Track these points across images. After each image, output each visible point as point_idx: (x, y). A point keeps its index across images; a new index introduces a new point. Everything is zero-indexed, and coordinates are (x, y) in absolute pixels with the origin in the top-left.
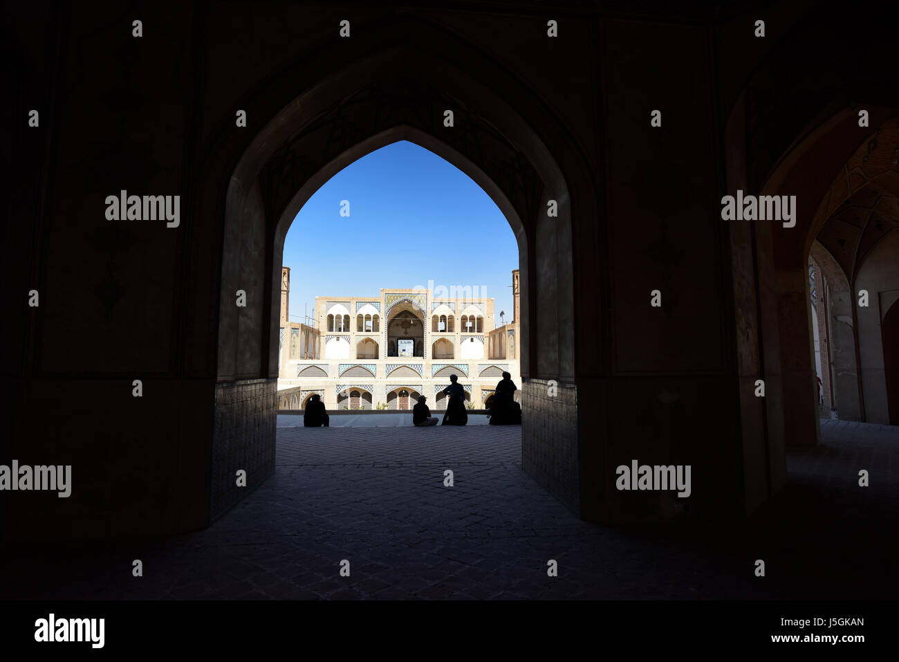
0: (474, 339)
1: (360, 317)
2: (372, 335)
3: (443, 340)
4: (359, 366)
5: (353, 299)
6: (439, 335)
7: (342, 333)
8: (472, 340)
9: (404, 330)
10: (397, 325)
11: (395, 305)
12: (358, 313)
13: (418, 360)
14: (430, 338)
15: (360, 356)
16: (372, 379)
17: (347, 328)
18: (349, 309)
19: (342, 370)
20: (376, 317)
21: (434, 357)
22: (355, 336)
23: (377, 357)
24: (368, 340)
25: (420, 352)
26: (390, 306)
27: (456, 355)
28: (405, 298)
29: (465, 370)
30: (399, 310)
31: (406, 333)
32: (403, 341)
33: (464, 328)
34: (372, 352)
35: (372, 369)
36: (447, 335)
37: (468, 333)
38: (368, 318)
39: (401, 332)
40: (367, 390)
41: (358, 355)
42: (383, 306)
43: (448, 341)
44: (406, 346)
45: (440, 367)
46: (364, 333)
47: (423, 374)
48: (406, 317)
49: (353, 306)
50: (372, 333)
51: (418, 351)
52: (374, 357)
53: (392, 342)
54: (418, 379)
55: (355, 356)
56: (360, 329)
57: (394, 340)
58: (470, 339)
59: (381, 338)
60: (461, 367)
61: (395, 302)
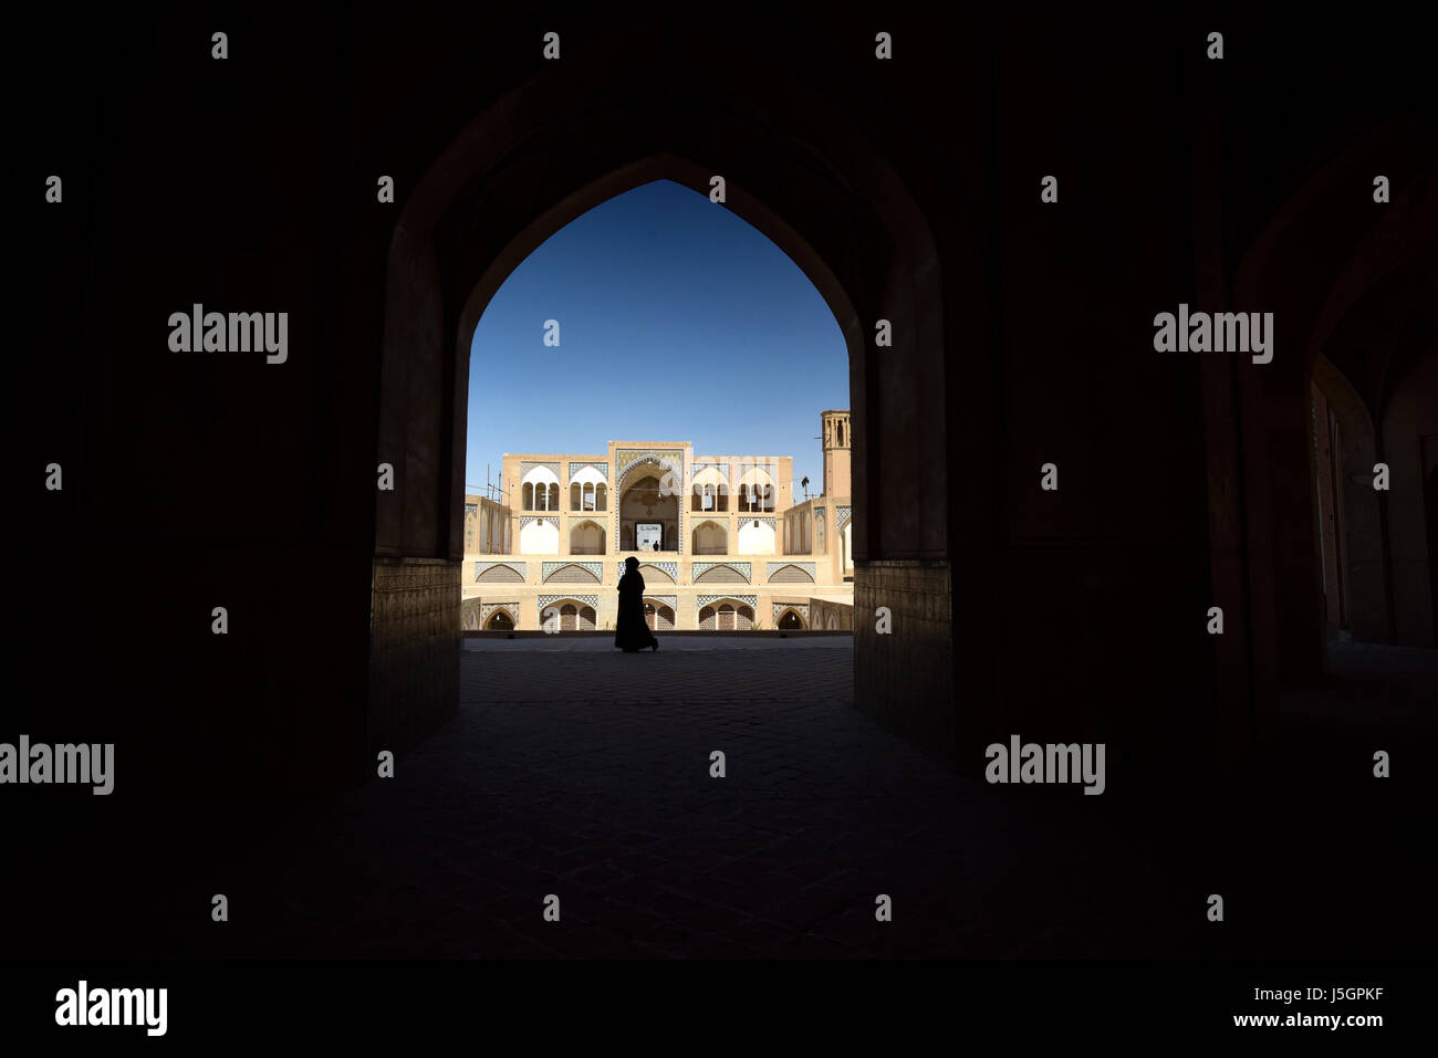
0: (760, 523)
1: (575, 487)
2: (596, 516)
3: (709, 525)
4: (575, 565)
5: (564, 458)
6: (702, 517)
7: (547, 512)
8: (756, 525)
9: (646, 508)
10: (636, 500)
11: (632, 469)
12: (573, 481)
13: (668, 557)
14: (688, 521)
15: (576, 551)
16: (597, 586)
17: (554, 505)
18: (558, 474)
19: (548, 571)
20: (602, 487)
21: (695, 552)
22: (568, 518)
23: (602, 552)
24: (589, 525)
25: (671, 544)
26: (624, 469)
27: (730, 549)
28: (649, 456)
29: (746, 572)
30: (638, 476)
31: (650, 513)
32: (644, 526)
33: (743, 506)
34: (595, 542)
35: (596, 570)
36: (716, 516)
37: (750, 514)
38: (589, 487)
39: (642, 511)
40: (588, 603)
41: (572, 548)
42: (612, 470)
43: (718, 526)
44: (650, 534)
45: (705, 567)
46: (581, 513)
47: (678, 578)
48: (650, 487)
49: (564, 470)
50: (594, 513)
51: (669, 542)
52: (598, 551)
53: (627, 527)
54: (670, 586)
55: (568, 550)
56: (576, 506)
57: (631, 526)
58: (752, 523)
59: (610, 521)
60: (737, 567)
61: (631, 463)
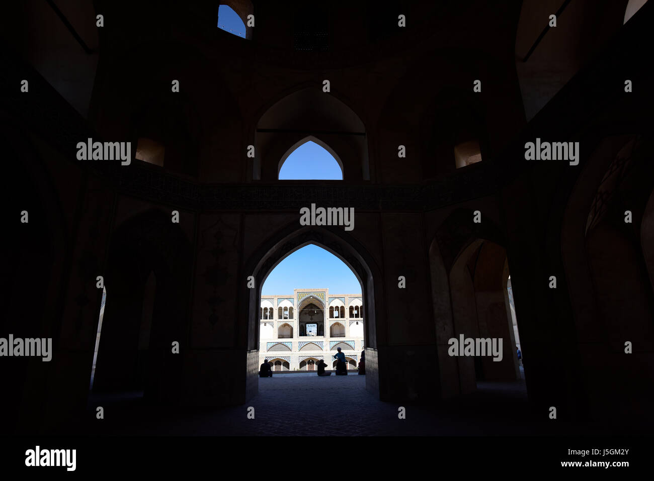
0: (359, 323)
1: (280, 309)
2: (288, 321)
3: (337, 324)
4: (280, 343)
5: (275, 296)
6: (334, 320)
7: (268, 320)
8: (357, 323)
9: (310, 317)
10: (306, 314)
11: (304, 300)
12: (279, 306)
13: (320, 338)
14: (328, 322)
15: (280, 336)
16: (290, 352)
17: (271, 317)
18: (273, 303)
19: (270, 346)
20: (291, 309)
21: (332, 336)
22: (277, 322)
23: (292, 337)
24: (286, 325)
25: (321, 332)
26: (301, 301)
27: (346, 334)
28: (311, 295)
29: (352, 345)
30: (307, 303)
31: (312, 319)
32: (310, 325)
33: (351, 315)
34: (288, 333)
35: (289, 345)
36: (340, 320)
37: (354, 319)
38: (286, 309)
39: (308, 318)
40: (286, 360)
41: (279, 335)
42: (296, 301)
43: (341, 324)
44: (312, 328)
45: (335, 343)
46: (283, 320)
47: (324, 349)
48: (312, 308)
49: (276, 301)
50: (288, 320)
51: (320, 332)
52: (290, 336)
53: (302, 325)
54: (320, 352)
55: (277, 336)
56: (280, 317)
57: (303, 324)
58: (355, 323)
59: (295, 323)
60: (349, 343)
61: (304, 298)
